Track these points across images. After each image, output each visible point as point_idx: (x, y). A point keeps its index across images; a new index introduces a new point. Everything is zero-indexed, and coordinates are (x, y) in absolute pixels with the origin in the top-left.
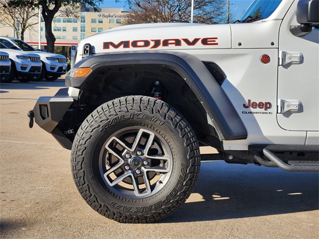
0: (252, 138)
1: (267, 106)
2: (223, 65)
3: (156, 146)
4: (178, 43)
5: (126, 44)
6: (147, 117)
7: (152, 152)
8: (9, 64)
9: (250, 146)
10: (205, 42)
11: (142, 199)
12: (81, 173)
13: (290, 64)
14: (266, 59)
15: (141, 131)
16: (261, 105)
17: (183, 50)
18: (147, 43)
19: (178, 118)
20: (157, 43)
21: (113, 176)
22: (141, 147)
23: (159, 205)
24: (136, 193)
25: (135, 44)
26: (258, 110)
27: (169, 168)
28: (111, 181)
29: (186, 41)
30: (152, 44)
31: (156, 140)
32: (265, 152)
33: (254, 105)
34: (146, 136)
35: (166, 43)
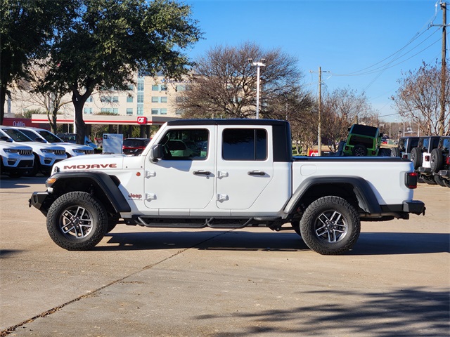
0: (133, 212)
1: (139, 196)
2: (119, 177)
3: (86, 215)
4: (98, 166)
5: (74, 167)
6: (81, 201)
7: (84, 217)
8: (32, 158)
9: (132, 216)
10: (111, 166)
11: (79, 239)
12: (51, 227)
13: (150, 177)
14: (139, 174)
15: (79, 207)
16: (137, 196)
17: (101, 170)
18: (84, 167)
19: (95, 202)
20: (89, 166)
21: (66, 228)
22: (79, 215)
23: (87, 242)
24: (77, 237)
25: (78, 167)
26: (135, 198)
27: (92, 225)
28: (65, 231)
29: (102, 165)
30: (86, 167)
31: (86, 212)
32: (139, 218)
33: (134, 196)
34: (81, 210)
35: (93, 166)
